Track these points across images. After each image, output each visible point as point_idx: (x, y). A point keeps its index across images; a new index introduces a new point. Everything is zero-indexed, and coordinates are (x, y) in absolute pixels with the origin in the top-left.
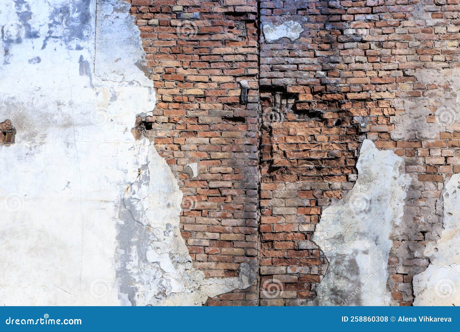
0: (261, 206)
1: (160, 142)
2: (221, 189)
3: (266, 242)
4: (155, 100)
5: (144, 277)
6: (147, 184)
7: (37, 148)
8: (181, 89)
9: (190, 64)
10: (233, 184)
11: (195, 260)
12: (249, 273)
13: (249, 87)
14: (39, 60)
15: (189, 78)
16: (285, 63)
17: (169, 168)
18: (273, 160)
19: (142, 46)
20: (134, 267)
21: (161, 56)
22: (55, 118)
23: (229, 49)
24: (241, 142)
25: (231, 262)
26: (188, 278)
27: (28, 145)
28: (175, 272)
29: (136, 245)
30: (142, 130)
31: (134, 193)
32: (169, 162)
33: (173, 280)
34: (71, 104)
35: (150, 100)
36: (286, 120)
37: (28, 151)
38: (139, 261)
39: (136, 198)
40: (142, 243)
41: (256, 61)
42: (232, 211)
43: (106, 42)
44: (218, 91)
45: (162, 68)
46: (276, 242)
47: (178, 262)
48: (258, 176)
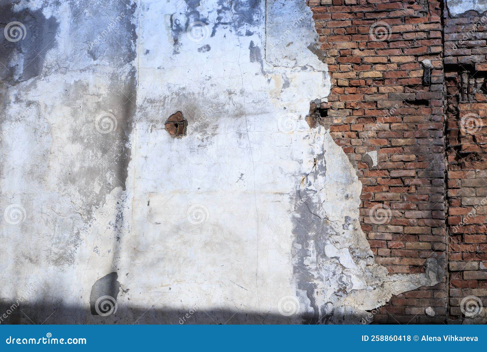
0: (449, 196)
1: (336, 129)
2: (403, 178)
3: (455, 235)
4: (330, 85)
5: (323, 273)
6: (324, 175)
7: (208, 140)
8: (358, 72)
9: (367, 45)
10: (417, 173)
11: (377, 255)
12: (436, 269)
13: (432, 67)
14: (208, 48)
15: (365, 60)
16: (473, 39)
17: (346, 157)
18: (461, 145)
19: (314, 28)
20: (312, 263)
21: (336, 37)
22: (227, 107)
23: (409, 27)
24: (425, 127)
25: (416, 258)
26: (371, 274)
27: (200, 137)
28: (356, 268)
29: (313, 239)
30: (316, 118)
31: (310, 185)
32: (346, 151)
33: (353, 277)
34: (242, 92)
35: (325, 85)
36: (474, 101)
37: (200, 143)
38: (317, 256)
39: (311, 190)
40: (320, 238)
41: (440, 38)
42: (417, 202)
43: (277, 26)
44: (398, 73)
45: (336, 51)
46: (466, 235)
47: (358, 257)
48: (445, 164)
